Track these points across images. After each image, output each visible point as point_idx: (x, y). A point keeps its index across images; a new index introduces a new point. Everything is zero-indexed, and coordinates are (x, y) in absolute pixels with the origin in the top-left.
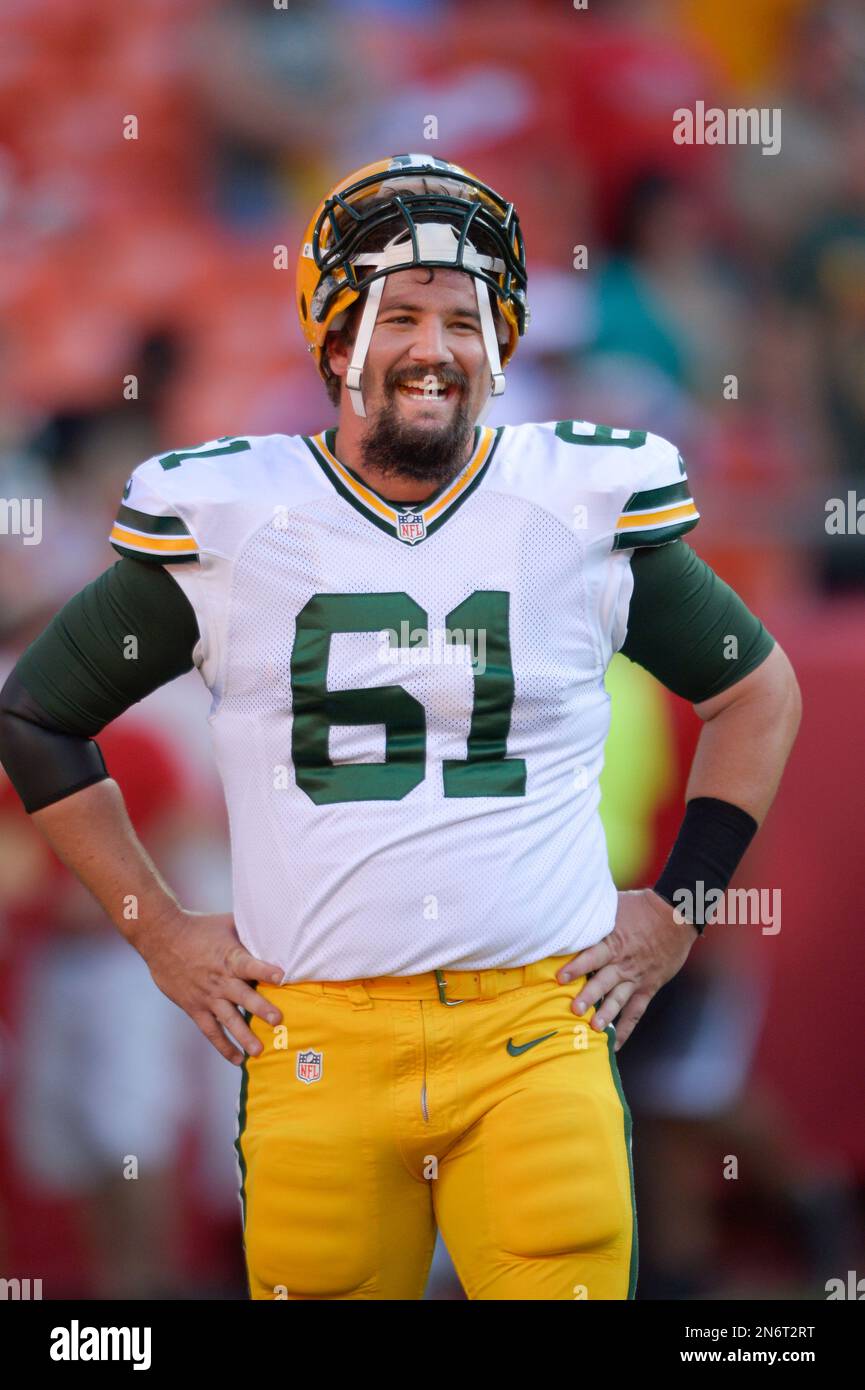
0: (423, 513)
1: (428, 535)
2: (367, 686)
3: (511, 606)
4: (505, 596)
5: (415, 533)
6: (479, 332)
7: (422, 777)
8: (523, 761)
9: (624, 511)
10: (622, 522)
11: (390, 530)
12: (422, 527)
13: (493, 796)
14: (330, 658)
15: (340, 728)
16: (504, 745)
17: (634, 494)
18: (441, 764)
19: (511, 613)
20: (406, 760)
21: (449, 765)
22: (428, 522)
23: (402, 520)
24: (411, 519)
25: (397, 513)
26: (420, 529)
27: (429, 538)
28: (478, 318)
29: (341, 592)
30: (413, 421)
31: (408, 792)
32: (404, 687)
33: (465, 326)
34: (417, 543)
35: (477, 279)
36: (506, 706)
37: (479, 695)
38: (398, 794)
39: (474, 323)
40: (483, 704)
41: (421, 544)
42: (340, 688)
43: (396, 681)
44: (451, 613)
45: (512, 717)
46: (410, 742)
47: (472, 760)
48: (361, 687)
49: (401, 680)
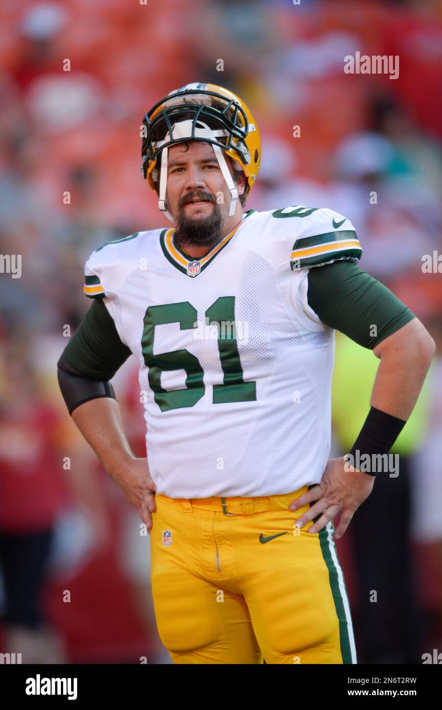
0: (200, 261)
1: (201, 272)
2: (171, 351)
3: (236, 303)
4: (232, 299)
5: (195, 271)
6: (218, 168)
7: (203, 394)
8: (255, 382)
9: (293, 249)
10: (293, 255)
11: (184, 271)
12: (199, 268)
13: (240, 401)
14: (155, 338)
15: (166, 372)
16: (242, 375)
17: (297, 240)
18: (212, 387)
19: (235, 307)
20: (195, 386)
21: (216, 387)
22: (202, 265)
23: (190, 265)
24: (194, 264)
25: (188, 262)
26: (198, 269)
27: (202, 272)
28: (216, 161)
29: (159, 304)
30: (192, 216)
31: (196, 402)
32: (187, 350)
33: (210, 167)
34: (195, 276)
35: (213, 145)
36: (236, 354)
37: (221, 350)
38: (191, 404)
39: (215, 164)
40: (225, 354)
41: (197, 276)
42: (159, 353)
43: (183, 347)
44: (208, 310)
45: (241, 360)
46: (197, 377)
47: (226, 383)
48: (168, 352)
49: (186, 346)
